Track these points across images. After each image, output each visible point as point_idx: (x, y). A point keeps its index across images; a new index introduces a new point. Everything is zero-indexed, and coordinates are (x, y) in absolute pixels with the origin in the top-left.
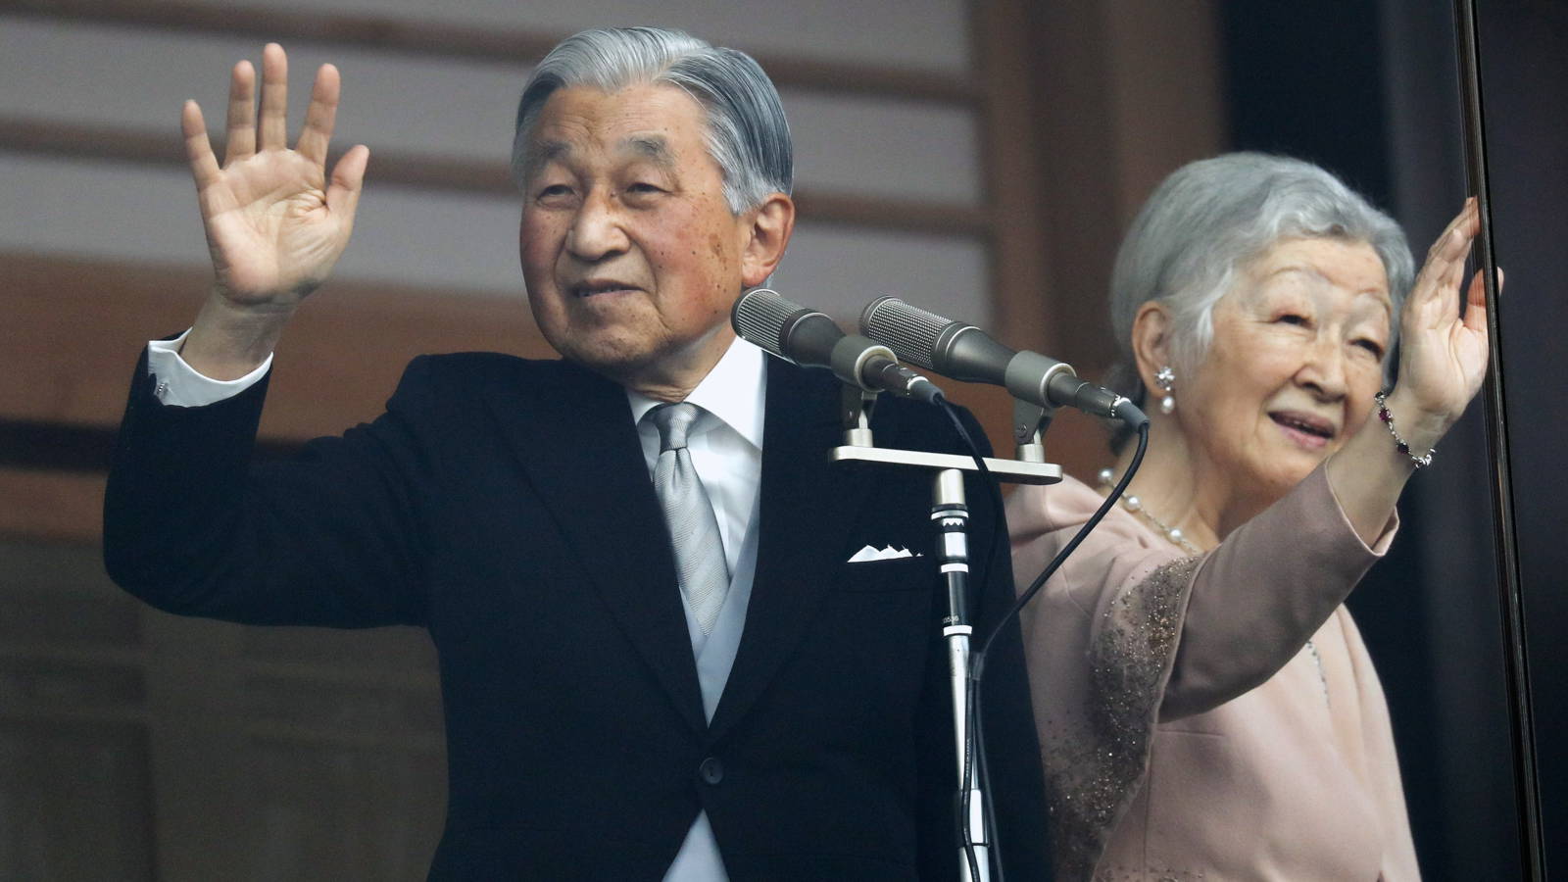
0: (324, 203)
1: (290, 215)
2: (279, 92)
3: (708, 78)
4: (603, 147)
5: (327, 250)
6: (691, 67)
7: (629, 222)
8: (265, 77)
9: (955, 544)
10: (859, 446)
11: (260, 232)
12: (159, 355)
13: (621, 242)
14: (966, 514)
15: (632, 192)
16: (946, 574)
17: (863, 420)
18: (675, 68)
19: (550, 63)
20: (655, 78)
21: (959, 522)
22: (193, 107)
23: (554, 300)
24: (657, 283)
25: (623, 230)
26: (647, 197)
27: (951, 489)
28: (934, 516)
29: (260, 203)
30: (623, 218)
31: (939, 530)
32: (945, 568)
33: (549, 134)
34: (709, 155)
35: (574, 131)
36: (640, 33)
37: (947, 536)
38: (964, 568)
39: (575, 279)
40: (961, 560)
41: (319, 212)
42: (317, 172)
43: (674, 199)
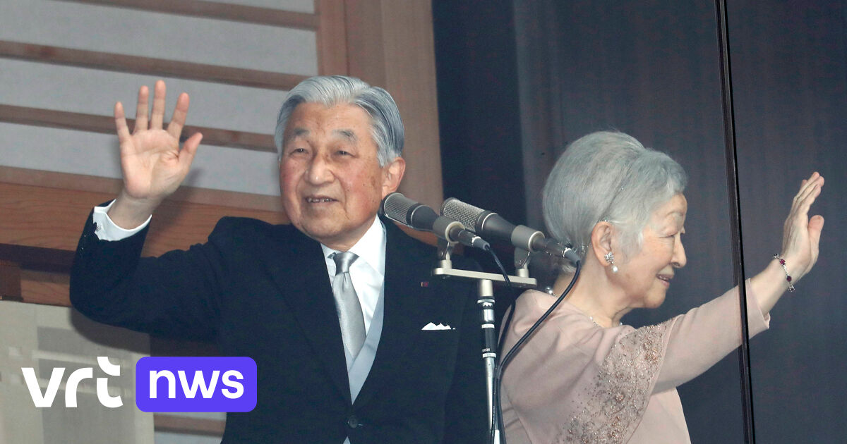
0: (177, 157)
1: (160, 160)
2: (160, 103)
3: (374, 103)
4: (325, 132)
5: (173, 180)
6: (365, 97)
7: (335, 168)
8: (154, 94)
9: (488, 315)
10: (445, 268)
11: (145, 166)
12: (98, 214)
13: (331, 178)
14: (493, 301)
15: (337, 154)
16: (484, 329)
17: (448, 256)
18: (358, 97)
19: (298, 90)
20: (349, 102)
21: (490, 304)
22: (119, 106)
23: (295, 202)
24: (346, 198)
25: (332, 173)
26: (344, 157)
27: (487, 289)
28: (479, 301)
29: (147, 154)
30: (331, 167)
31: (482, 308)
32: (484, 326)
33: (298, 125)
34: (372, 139)
35: (310, 124)
36: (342, 80)
37: (485, 311)
38: (493, 326)
39: (308, 193)
40: (490, 322)
41: (173, 162)
42: (175, 142)
43: (356, 159)
